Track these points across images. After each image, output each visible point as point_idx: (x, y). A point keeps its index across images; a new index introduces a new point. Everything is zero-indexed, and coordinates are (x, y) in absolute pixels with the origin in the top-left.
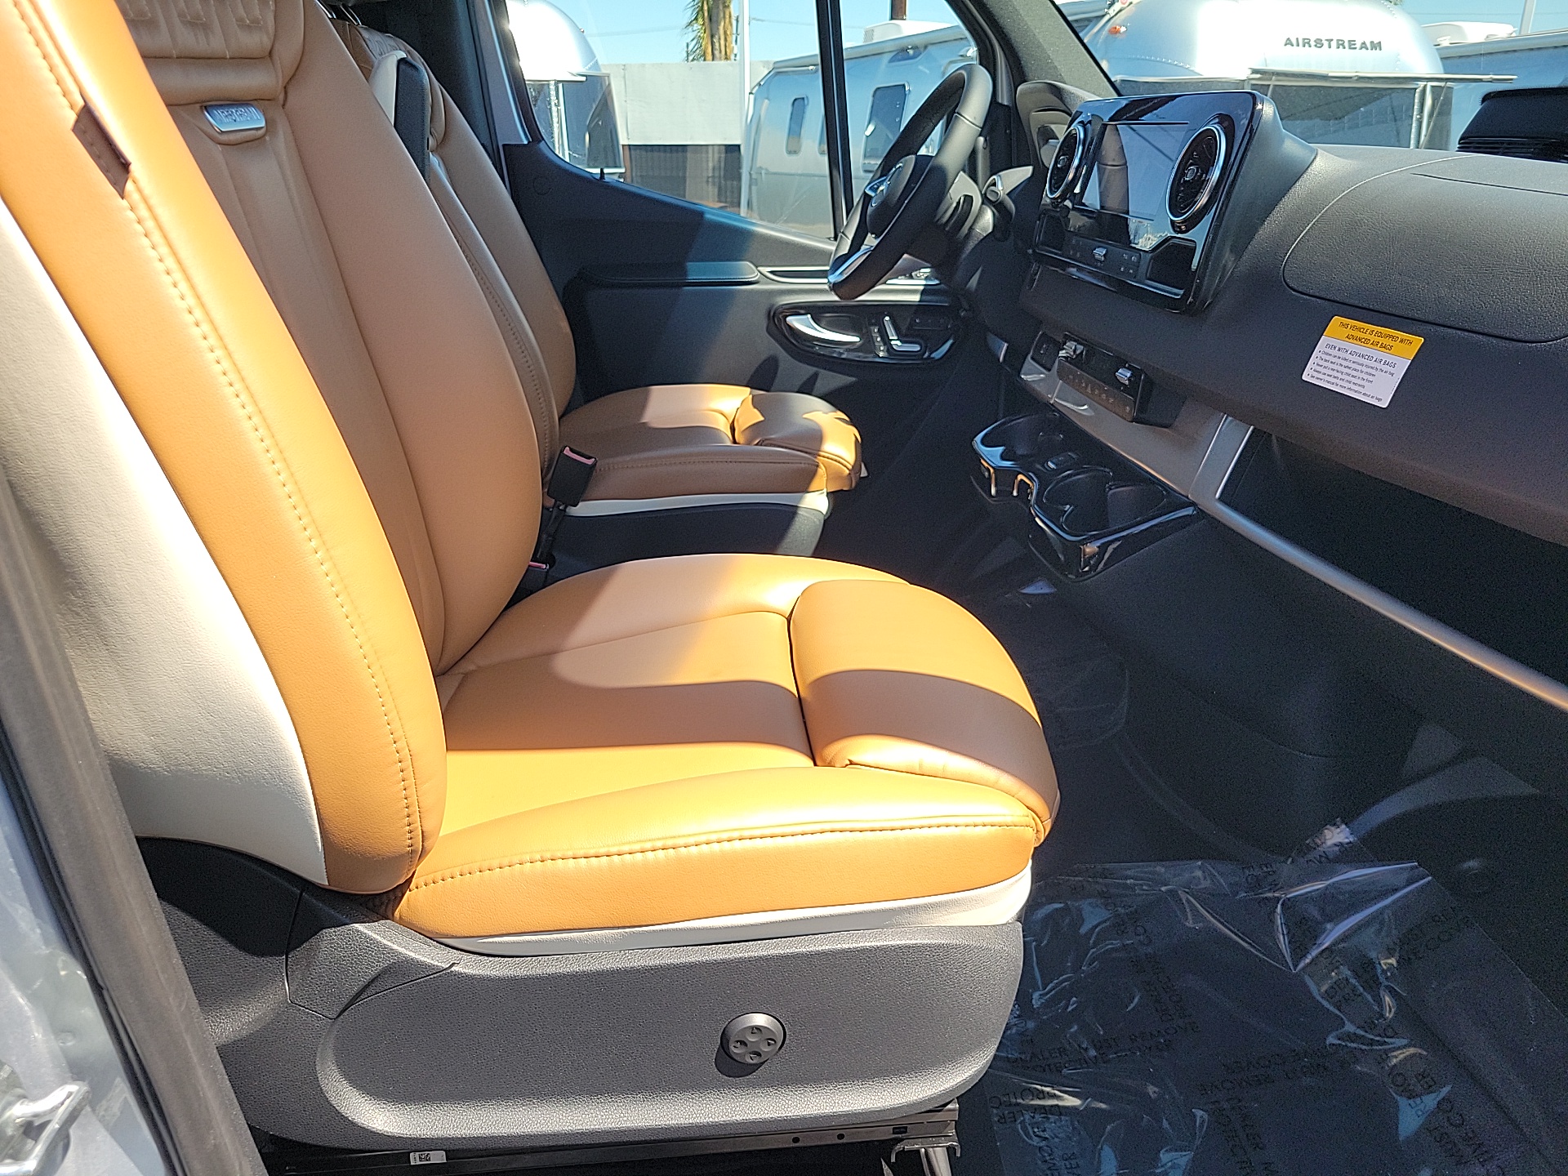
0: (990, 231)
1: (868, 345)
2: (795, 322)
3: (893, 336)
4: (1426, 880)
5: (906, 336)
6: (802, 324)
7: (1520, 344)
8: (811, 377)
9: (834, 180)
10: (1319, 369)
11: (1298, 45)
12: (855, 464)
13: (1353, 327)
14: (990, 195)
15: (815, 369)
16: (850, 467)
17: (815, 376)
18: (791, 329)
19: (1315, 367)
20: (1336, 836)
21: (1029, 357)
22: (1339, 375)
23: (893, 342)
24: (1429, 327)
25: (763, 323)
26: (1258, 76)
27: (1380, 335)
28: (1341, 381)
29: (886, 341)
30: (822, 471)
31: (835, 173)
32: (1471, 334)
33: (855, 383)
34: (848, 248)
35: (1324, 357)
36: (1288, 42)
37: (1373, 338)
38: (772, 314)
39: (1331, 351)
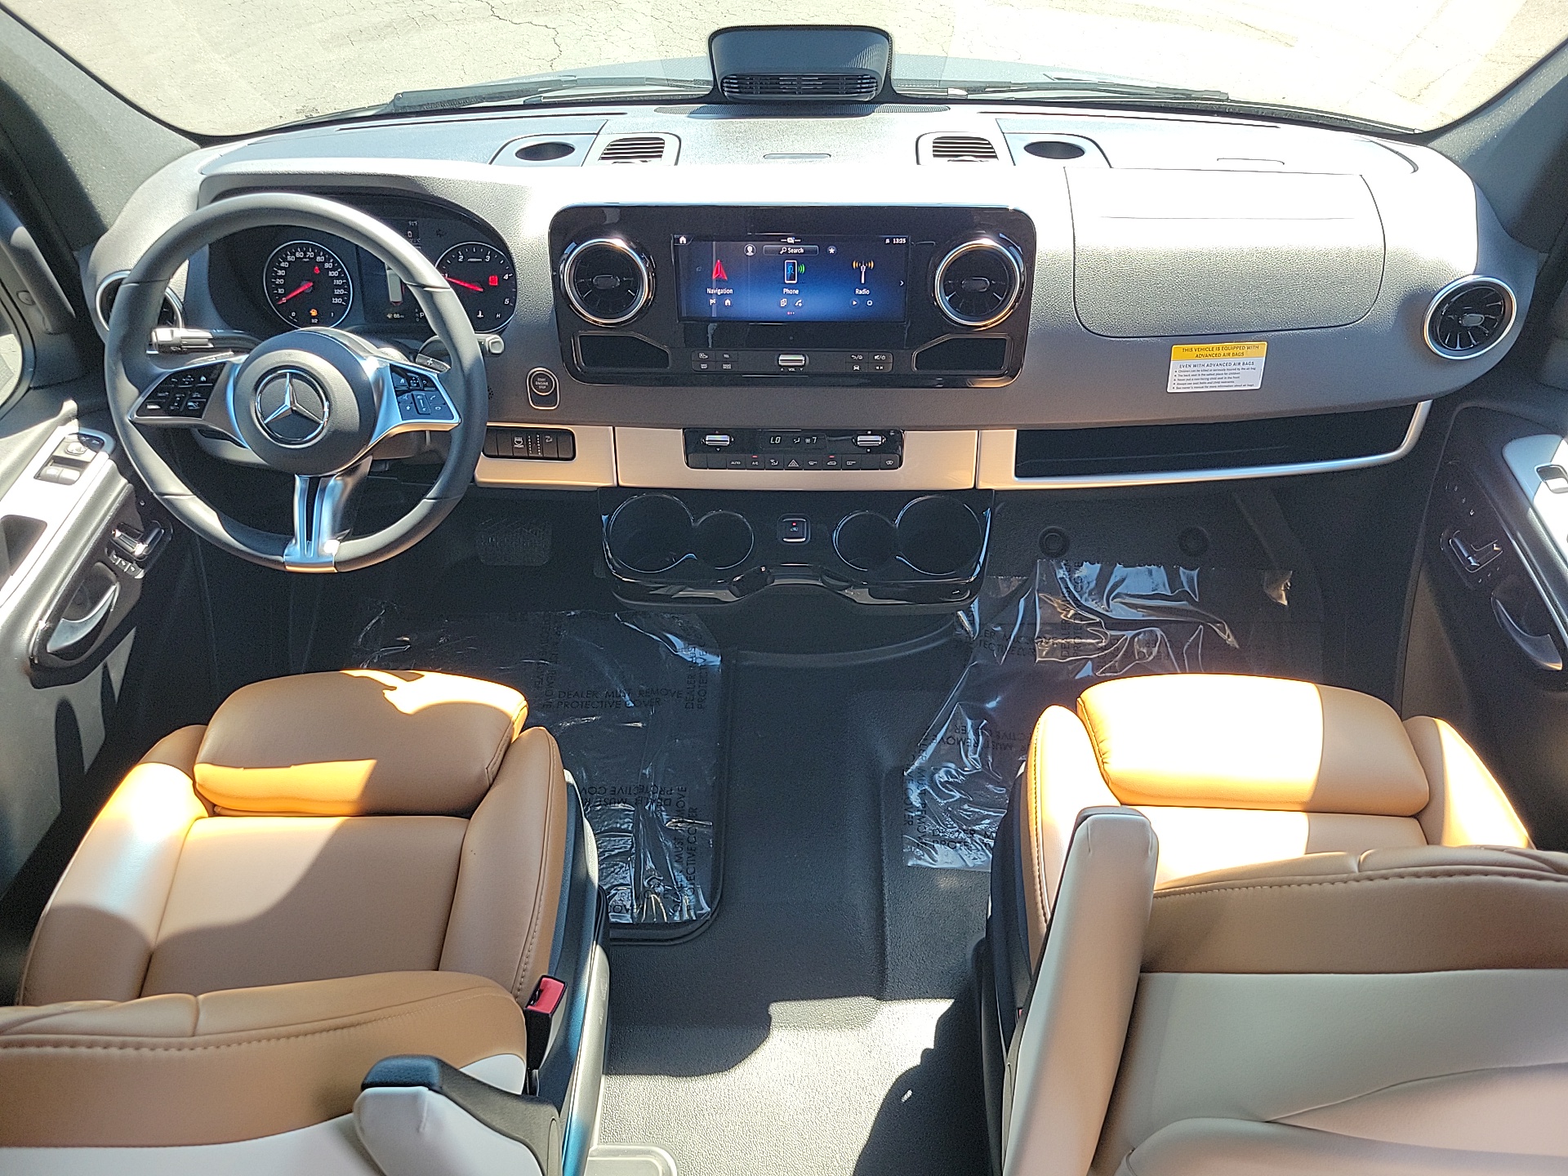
10: (1180, 382)
19: (1174, 382)
22: (1205, 381)
24: (1267, 334)
27: (1228, 349)
28: (1209, 384)
35: (1182, 374)
39: (1188, 369)
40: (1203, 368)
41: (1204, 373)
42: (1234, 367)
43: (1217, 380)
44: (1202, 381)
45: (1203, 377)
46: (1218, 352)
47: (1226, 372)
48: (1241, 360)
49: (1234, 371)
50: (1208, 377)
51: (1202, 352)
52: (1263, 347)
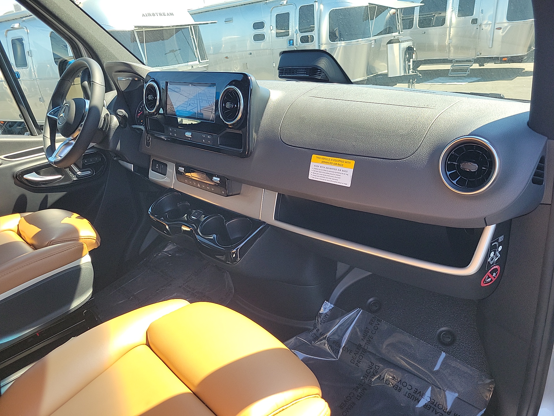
0: (119, 125)
1: (67, 178)
2: (27, 177)
3: (76, 170)
4: (361, 311)
5: (83, 168)
6: (32, 177)
7: (394, 160)
8: (45, 197)
9: (22, 110)
10: (314, 174)
11: (147, 16)
12: (97, 236)
13: (323, 159)
14: (119, 113)
15: (45, 194)
16: (96, 239)
17: (46, 197)
18: (27, 180)
19: (312, 174)
20: (326, 308)
21: (150, 170)
22: (325, 176)
23: (78, 173)
24: (355, 156)
25: (12, 181)
26: (137, 28)
27: (336, 161)
28: (327, 179)
29: (74, 173)
30: (85, 246)
31: (21, 107)
32: (373, 158)
33: (66, 194)
34: (50, 143)
35: (315, 170)
36: (143, 15)
37: (333, 162)
38: (15, 176)
39: (317, 168)
40: (324, 169)
41: (325, 172)
42: (338, 172)
43: (330, 177)
44: (323, 176)
45: (324, 174)
46: (331, 162)
47: (334, 173)
48: (342, 169)
49: (338, 174)
50: (326, 174)
51: (324, 160)
52: (353, 163)
